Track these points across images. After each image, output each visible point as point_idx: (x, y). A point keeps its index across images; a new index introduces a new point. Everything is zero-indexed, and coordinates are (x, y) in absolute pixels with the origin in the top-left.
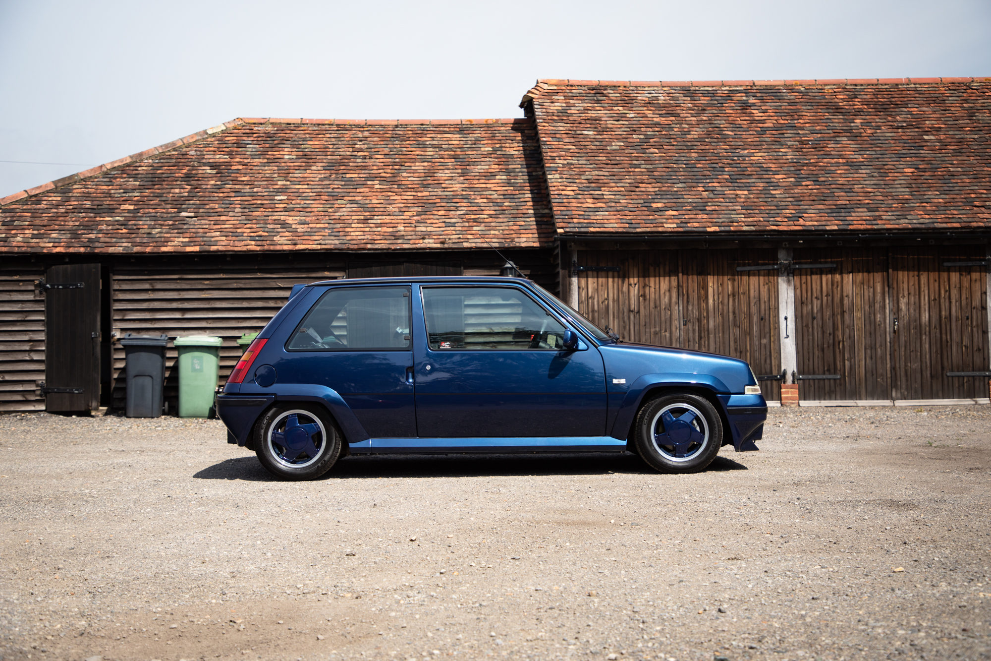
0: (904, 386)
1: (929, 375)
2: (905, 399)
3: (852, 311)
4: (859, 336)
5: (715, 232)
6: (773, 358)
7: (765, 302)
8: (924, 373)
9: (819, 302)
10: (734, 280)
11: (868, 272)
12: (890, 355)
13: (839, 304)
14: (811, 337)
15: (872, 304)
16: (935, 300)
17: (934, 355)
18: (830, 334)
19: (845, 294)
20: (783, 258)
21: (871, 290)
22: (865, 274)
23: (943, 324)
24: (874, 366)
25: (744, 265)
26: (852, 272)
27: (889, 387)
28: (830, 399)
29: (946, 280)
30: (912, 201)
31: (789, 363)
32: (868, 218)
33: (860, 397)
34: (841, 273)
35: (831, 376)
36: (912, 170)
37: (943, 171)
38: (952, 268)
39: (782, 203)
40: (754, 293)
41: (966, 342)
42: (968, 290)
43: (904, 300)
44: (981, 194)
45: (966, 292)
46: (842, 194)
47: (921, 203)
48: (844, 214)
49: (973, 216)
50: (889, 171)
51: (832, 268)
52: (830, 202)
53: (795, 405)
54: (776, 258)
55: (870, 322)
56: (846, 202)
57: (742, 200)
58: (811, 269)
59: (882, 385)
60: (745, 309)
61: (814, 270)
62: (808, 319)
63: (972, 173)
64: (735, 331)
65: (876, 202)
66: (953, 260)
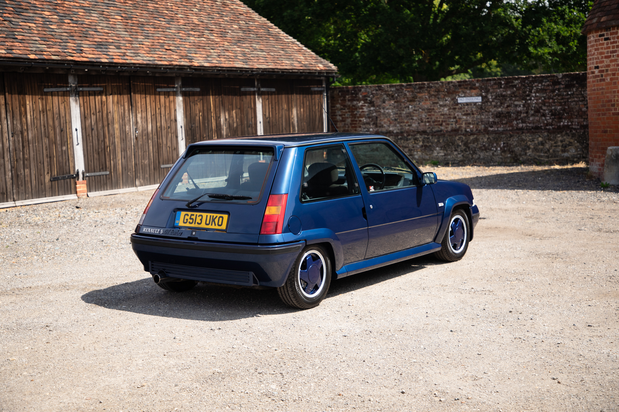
0: (141, 177)
1: (153, 168)
2: (142, 186)
3: (113, 123)
4: (117, 142)
5: (35, 59)
6: (70, 161)
7: (63, 117)
8: (150, 166)
9: (95, 116)
10: (43, 99)
11: (120, 94)
12: (134, 155)
13: (106, 119)
14: (91, 144)
15: (123, 118)
16: (154, 115)
17: (155, 154)
18: (102, 141)
19: (109, 111)
20: (72, 82)
21: (123, 108)
22: (119, 96)
23: (158, 131)
24: (126, 164)
25: (48, 87)
26: (111, 94)
27: (134, 178)
28: (104, 190)
29: (158, 101)
30: (134, 42)
31: (80, 165)
32: (119, 54)
33: (120, 186)
34: (106, 95)
35: (104, 173)
36: (120, 18)
37: (136, 21)
38: (161, 93)
39: (63, 38)
40: (56, 110)
41: (169, 144)
42: (168, 108)
43: (139, 116)
44: (164, 40)
45: (167, 110)
46: (93, 33)
47: (140, 44)
48: (104, 50)
49: (169, 56)
50: (108, 17)
51: (100, 91)
52: (91, 39)
53: (86, 196)
54: (67, 82)
55: (123, 131)
56: (100, 40)
57: (36, 32)
58: (89, 91)
59: (131, 177)
60: (51, 123)
61: (91, 92)
62: (89, 130)
63: (151, 24)
64: (46, 141)
65: (116, 41)
66: (161, 87)
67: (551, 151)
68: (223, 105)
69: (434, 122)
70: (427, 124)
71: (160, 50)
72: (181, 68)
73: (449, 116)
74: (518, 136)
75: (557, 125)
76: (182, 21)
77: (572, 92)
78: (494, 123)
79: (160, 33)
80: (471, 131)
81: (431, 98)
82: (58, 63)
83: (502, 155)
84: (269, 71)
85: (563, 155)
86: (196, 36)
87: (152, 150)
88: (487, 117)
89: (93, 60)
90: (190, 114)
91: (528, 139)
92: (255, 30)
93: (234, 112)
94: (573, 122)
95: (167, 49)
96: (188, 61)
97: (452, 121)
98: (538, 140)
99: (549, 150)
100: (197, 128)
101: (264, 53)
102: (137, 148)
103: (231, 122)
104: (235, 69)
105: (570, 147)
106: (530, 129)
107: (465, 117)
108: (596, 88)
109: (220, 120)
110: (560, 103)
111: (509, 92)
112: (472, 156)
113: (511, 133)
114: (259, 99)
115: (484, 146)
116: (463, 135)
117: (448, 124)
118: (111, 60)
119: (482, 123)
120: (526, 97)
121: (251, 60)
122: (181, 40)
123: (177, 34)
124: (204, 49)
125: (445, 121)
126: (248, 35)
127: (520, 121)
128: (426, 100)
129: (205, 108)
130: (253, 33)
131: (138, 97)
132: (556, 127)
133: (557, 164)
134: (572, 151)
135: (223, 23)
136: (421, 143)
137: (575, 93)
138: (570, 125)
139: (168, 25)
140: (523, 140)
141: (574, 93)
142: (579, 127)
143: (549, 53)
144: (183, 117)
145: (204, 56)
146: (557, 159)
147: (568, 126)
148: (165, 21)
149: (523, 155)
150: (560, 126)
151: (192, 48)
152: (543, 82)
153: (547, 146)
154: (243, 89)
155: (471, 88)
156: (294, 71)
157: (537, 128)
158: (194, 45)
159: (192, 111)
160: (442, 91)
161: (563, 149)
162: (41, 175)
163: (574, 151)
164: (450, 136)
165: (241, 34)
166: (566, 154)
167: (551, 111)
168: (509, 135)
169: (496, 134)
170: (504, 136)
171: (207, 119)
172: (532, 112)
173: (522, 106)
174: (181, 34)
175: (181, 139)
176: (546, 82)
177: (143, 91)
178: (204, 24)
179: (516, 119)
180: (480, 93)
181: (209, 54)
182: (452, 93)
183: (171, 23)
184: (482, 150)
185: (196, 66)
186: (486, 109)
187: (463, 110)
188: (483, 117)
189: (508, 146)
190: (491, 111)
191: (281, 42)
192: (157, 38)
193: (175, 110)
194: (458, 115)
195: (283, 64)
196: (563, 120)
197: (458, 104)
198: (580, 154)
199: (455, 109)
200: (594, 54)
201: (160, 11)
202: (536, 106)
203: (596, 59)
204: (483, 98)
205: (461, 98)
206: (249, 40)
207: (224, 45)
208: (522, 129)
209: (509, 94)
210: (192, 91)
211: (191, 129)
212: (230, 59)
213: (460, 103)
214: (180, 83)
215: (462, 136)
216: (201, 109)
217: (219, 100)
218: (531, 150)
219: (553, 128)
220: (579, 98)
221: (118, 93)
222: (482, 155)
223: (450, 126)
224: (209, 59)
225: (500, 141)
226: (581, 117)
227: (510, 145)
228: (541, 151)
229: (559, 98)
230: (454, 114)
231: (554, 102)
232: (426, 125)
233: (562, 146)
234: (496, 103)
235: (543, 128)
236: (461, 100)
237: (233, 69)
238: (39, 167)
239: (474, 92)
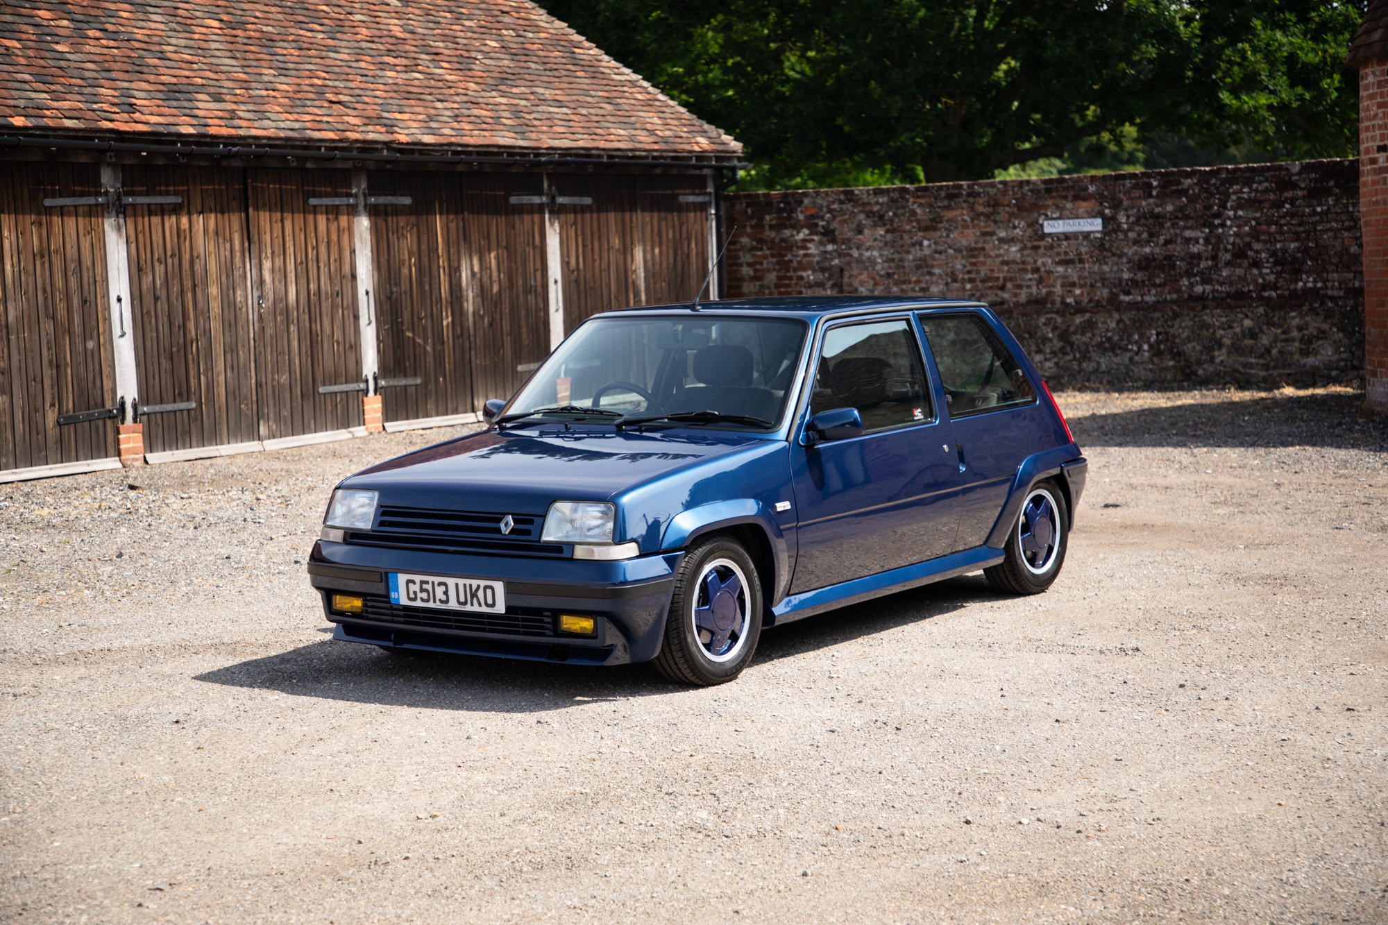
0: (272, 416)
1: (299, 394)
2: (274, 437)
3: (206, 284)
4: (215, 329)
5: (25, 128)
6: (104, 377)
7: (88, 269)
8: (294, 390)
9: (163, 266)
10: (40, 224)
11: (223, 212)
12: (255, 361)
13: (189, 273)
14: (155, 335)
15: (229, 269)
16: (302, 263)
17: (304, 358)
18: (179, 327)
19: (195, 254)
20: (109, 180)
21: (228, 245)
22: (219, 215)
23: (312, 304)
24: (236, 382)
25: (54, 195)
26: (202, 212)
27: (255, 419)
28: (184, 448)
29: (312, 228)
30: (254, 85)
31: (127, 386)
32: (220, 114)
33: (221, 438)
34: (189, 214)
35: (184, 405)
36: (216, 24)
37: (254, 31)
38: (319, 209)
39: (88, 74)
40: (71, 252)
41: (338, 335)
42: (336, 247)
43: (267, 265)
44: (325, 79)
45: (334, 250)
46: (156, 62)
47: (267, 90)
48: (185, 104)
49: (338, 119)
50: (189, 22)
51: (175, 204)
52: (152, 78)
53: (140, 463)
54: (98, 183)
55: (229, 304)
56: (174, 80)
57: (22, 61)
58: (149, 205)
59: (247, 415)
60: (59, 282)
61: (153, 207)
62: (148, 300)
63: (291, 38)
64: (48, 326)
65: (211, 82)
66: (320, 195)
67: (1274, 352)
68: (466, 237)
69: (983, 281)
70: (968, 286)
71: (316, 103)
72: (368, 147)
73: (1021, 266)
74: (1192, 314)
75: (1289, 289)
76: (364, 31)
77: (1325, 208)
78: (1134, 283)
79: (314, 61)
80: (1076, 302)
81: (976, 222)
82: (76, 138)
83: (1153, 363)
84: (577, 155)
85: (1302, 362)
86: (398, 68)
87: (296, 351)
88: (1115, 268)
89: (161, 129)
90: (389, 261)
91: (1217, 324)
92: (541, 53)
93: (492, 255)
94: (1328, 280)
95: (331, 102)
96: (383, 130)
97: (1030, 280)
98: (1242, 326)
99: (1268, 351)
100: (404, 296)
101: (565, 110)
102: (262, 345)
103: (486, 280)
104: (496, 150)
105: (1320, 342)
106: (1223, 299)
107: (1060, 269)
108: (1380, 197)
109: (460, 277)
110: (1296, 233)
111: (1170, 208)
112: (1080, 364)
113: (1174, 307)
114: (552, 225)
115: (1109, 339)
116: (1057, 312)
117: (1020, 287)
118: (202, 130)
119: (1103, 285)
120: (1211, 220)
121: (534, 126)
122: (364, 79)
123: (354, 64)
124: (420, 99)
125: (1011, 279)
126: (523, 64)
127: (1198, 279)
128: (965, 226)
129: (424, 247)
130: (535, 59)
131: (265, 220)
132: (1287, 293)
133: (1288, 385)
134: (1326, 353)
135: (462, 34)
136: (951, 336)
137: (1332, 210)
138: (1321, 288)
139: (330, 42)
140: (1205, 326)
141: (1329, 208)
142: (1342, 293)
143: (1270, 107)
144: (370, 267)
145: (421, 117)
146: (1289, 371)
147: (1315, 291)
148: (323, 32)
149: (1206, 361)
150: (1296, 289)
151: (391, 98)
152: (1254, 182)
153: (1265, 340)
154: (513, 200)
155: (1076, 198)
156: (638, 153)
157: (1239, 296)
158: (396, 92)
159: (392, 254)
160: (1003, 205)
161: (1303, 347)
162: (36, 411)
163: (1330, 353)
164: (1023, 315)
165: (506, 63)
166: (1310, 361)
167: (1274, 254)
168: (1170, 314)
169: (1138, 309)
170: (1157, 315)
171: (427, 273)
172: (1228, 256)
173: (1201, 241)
174: (363, 65)
175: (367, 322)
176: (1260, 183)
177: (276, 204)
178: (417, 37)
179: (1189, 274)
180: (1097, 208)
181: (433, 112)
182: (1029, 210)
183: (339, 35)
184: (1105, 350)
185: (402, 143)
186: (1114, 250)
187: (1056, 250)
188: (1106, 268)
189: (1167, 340)
190: (1126, 254)
191: (605, 82)
192: (307, 73)
193: (353, 252)
194: (1044, 264)
195: (612, 137)
196: (1304, 276)
197: (1043, 236)
198: (1346, 360)
199: (1036, 248)
200: (1376, 116)
201: (310, 7)
202: (1238, 241)
203: (1380, 127)
204: (1105, 221)
205: (1050, 222)
206: (527, 77)
207: (467, 89)
208: (1201, 298)
209: (1171, 213)
210: (392, 205)
211: (390, 298)
212: (484, 126)
213: (1050, 235)
214: (364, 185)
215: (1054, 316)
216: (415, 248)
217: (457, 225)
218: (1224, 350)
219: (1278, 296)
220: (1343, 222)
221: (218, 209)
222: (1104, 362)
223: (1024, 290)
224: (434, 125)
225: (1149, 328)
226: (1348, 268)
227: (1174, 337)
228: (1251, 352)
229: (1293, 222)
230: (1035, 262)
231: (1281, 233)
232: (964, 289)
233: (1301, 340)
234: (1139, 235)
235: (1254, 295)
236: (1051, 227)
237: (491, 149)
238: (32, 390)
239: (1083, 206)
